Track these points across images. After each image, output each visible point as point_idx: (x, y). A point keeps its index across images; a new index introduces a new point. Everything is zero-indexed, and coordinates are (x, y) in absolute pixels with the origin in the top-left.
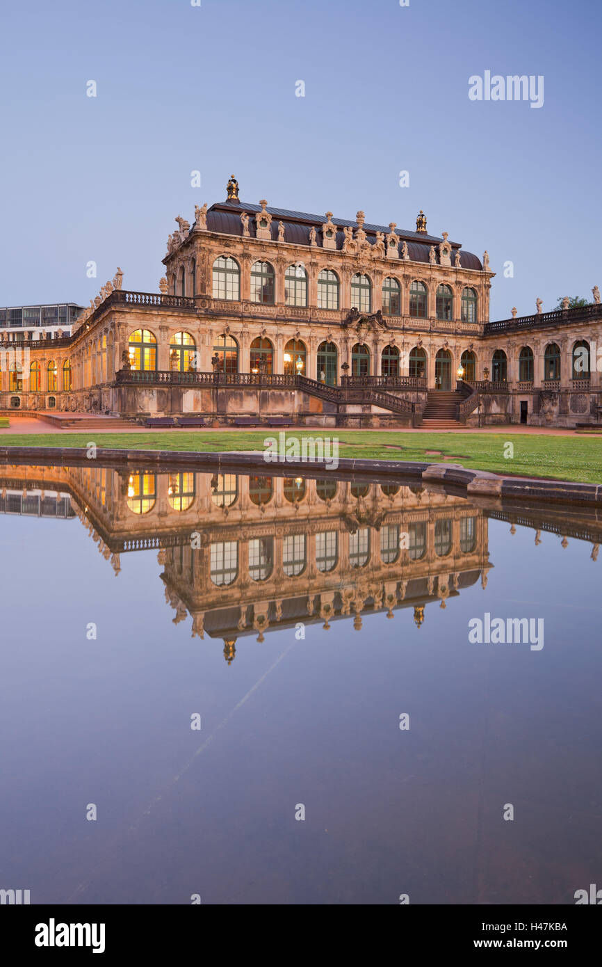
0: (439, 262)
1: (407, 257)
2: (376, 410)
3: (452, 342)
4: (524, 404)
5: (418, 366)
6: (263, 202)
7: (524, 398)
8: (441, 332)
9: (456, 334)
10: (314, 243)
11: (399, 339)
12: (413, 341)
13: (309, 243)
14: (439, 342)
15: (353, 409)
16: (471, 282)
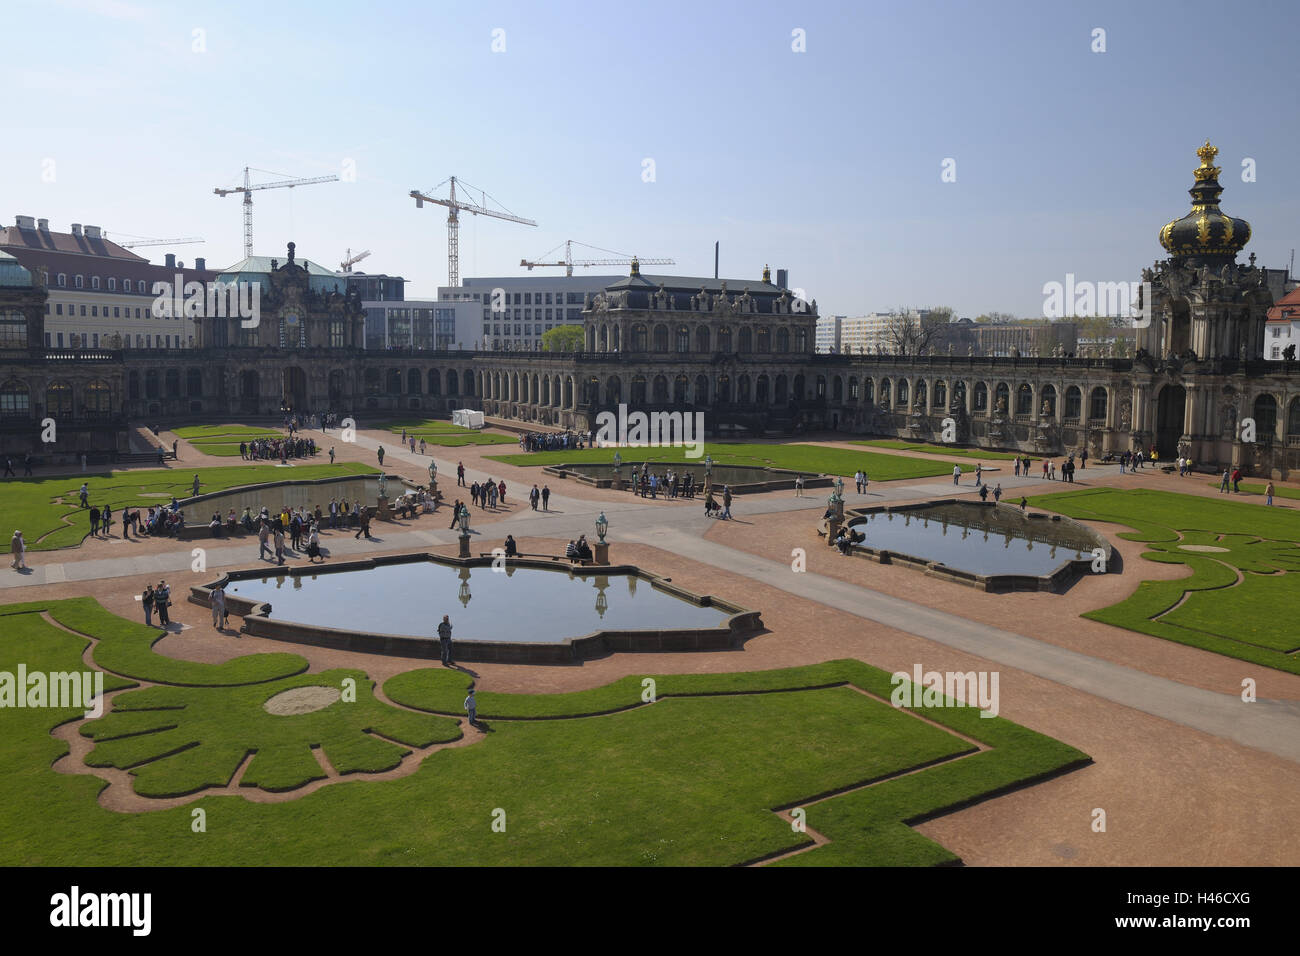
0: (778, 312)
1: (756, 311)
2: (737, 427)
3: (788, 369)
4: (835, 415)
5: (763, 388)
6: (662, 285)
7: (837, 412)
8: (780, 363)
9: (790, 363)
10: (693, 308)
11: (750, 369)
12: (759, 370)
13: (690, 309)
14: (778, 369)
15: (724, 427)
16: (803, 323)
